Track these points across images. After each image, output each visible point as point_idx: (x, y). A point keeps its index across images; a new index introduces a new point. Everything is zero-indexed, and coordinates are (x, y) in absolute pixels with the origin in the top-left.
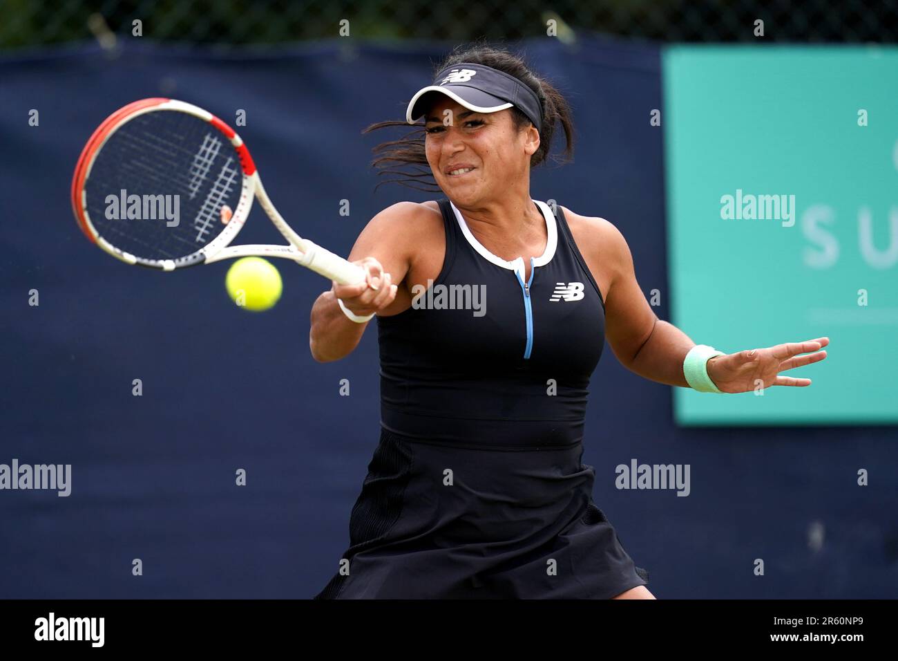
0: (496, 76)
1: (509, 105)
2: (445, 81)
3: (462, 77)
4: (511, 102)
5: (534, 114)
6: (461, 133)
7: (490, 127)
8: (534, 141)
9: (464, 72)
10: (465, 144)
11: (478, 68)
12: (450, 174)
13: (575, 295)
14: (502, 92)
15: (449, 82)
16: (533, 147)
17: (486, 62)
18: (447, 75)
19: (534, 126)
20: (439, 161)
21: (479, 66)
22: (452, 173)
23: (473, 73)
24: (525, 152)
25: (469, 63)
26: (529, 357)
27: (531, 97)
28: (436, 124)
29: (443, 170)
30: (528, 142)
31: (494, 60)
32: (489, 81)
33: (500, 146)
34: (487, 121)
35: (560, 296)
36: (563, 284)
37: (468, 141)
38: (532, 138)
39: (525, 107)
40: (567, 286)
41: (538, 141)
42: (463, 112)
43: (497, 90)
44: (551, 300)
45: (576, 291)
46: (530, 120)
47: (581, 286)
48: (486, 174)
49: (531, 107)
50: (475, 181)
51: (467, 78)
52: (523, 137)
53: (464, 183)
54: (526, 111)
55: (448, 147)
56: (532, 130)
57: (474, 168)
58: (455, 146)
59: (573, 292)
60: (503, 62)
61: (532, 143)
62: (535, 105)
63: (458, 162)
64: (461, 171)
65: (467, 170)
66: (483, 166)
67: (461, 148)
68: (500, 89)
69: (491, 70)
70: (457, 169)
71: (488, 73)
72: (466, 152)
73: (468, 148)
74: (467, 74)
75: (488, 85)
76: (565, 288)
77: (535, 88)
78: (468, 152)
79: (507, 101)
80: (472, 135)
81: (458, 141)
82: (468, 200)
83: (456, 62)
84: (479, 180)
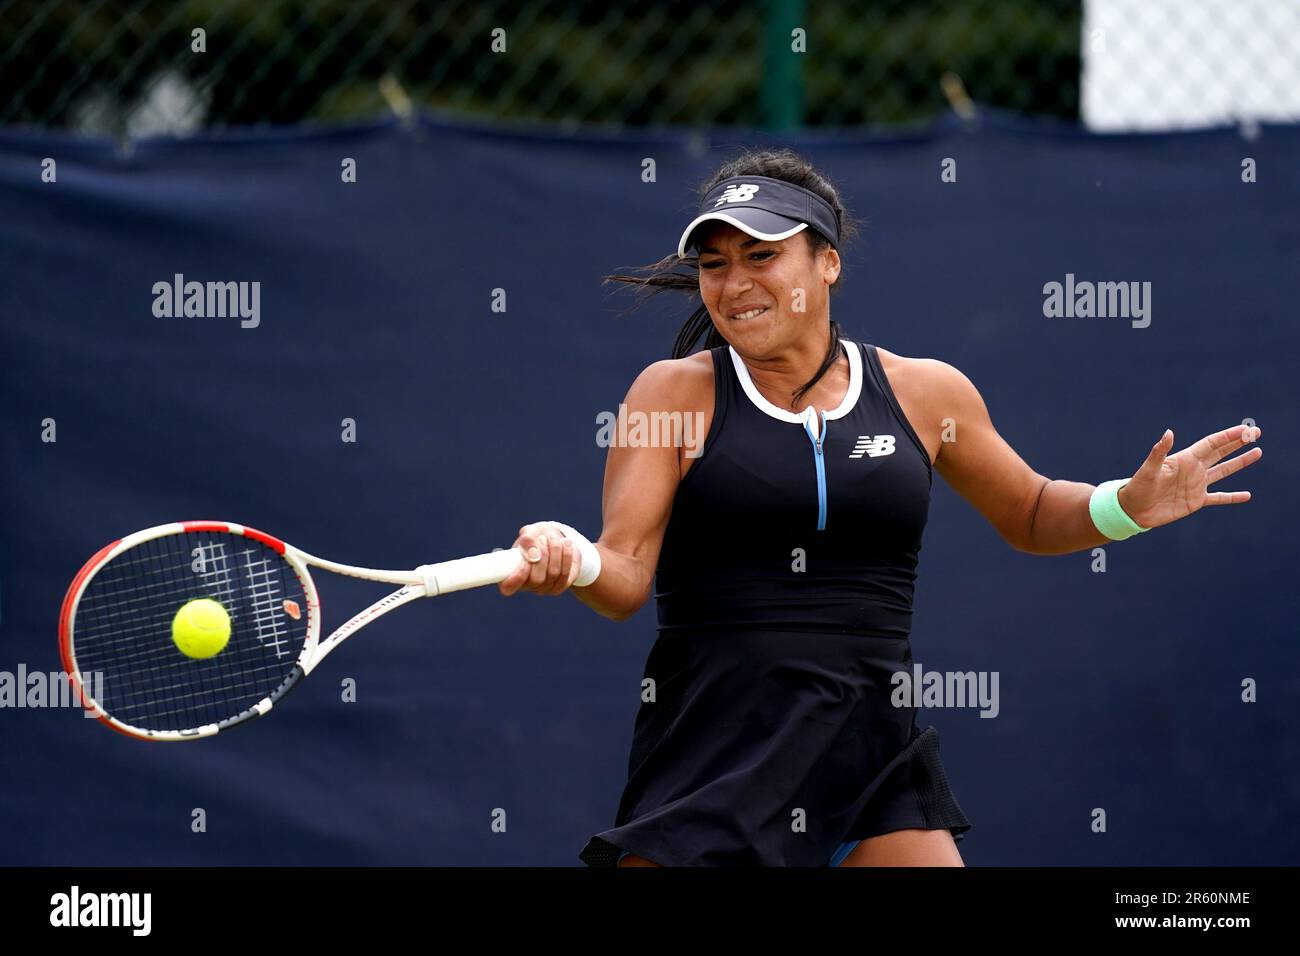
0: (783, 189)
1: (804, 226)
2: (721, 200)
3: (743, 195)
4: (805, 222)
5: (831, 233)
6: (747, 267)
7: (783, 256)
8: (834, 266)
9: (744, 188)
10: (753, 281)
11: (761, 182)
12: (734, 318)
13: (883, 449)
14: (793, 210)
15: (726, 202)
16: (833, 274)
17: (771, 173)
18: (722, 193)
19: (833, 247)
20: (719, 302)
21: (761, 179)
22: (738, 316)
23: (755, 188)
24: (825, 281)
25: (748, 174)
26: (824, 528)
27: (827, 211)
28: (714, 258)
29: (724, 313)
30: (827, 269)
31: (779, 169)
32: (776, 197)
33: (796, 280)
34: (777, 249)
35: (863, 452)
36: (867, 437)
37: (758, 276)
38: (831, 262)
39: (822, 225)
40: (872, 439)
41: (839, 265)
42: (747, 240)
43: (787, 208)
44: (851, 456)
45: (885, 445)
46: (828, 241)
47: (891, 439)
48: (781, 316)
49: (827, 224)
50: (768, 325)
51: (749, 196)
52: (821, 262)
53: (754, 328)
54: (824, 230)
55: (734, 286)
56: (830, 253)
57: (766, 309)
58: (742, 284)
59: (881, 446)
60: (789, 170)
61: (832, 269)
62: (832, 220)
63: (746, 304)
64: (750, 314)
65: (757, 312)
66: (778, 306)
67: (748, 286)
68: (791, 206)
69: (776, 183)
70: (745, 312)
71: (775, 187)
72: (755, 290)
73: (756, 284)
74: (748, 191)
75: (775, 203)
76: (870, 442)
77: (829, 199)
78: (758, 290)
79: (800, 221)
80: (761, 269)
81: (744, 278)
82: (759, 349)
83: (731, 175)
84: (773, 323)
